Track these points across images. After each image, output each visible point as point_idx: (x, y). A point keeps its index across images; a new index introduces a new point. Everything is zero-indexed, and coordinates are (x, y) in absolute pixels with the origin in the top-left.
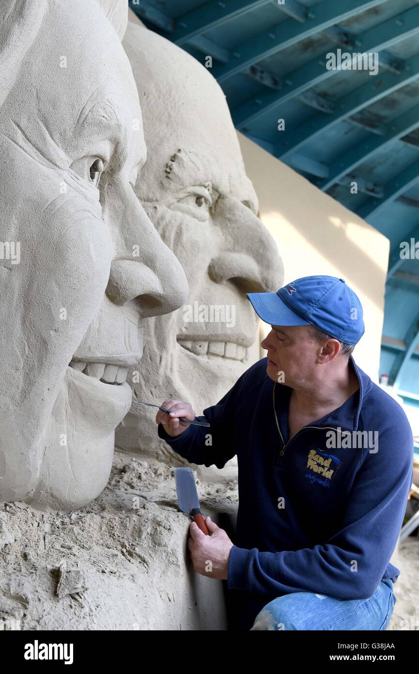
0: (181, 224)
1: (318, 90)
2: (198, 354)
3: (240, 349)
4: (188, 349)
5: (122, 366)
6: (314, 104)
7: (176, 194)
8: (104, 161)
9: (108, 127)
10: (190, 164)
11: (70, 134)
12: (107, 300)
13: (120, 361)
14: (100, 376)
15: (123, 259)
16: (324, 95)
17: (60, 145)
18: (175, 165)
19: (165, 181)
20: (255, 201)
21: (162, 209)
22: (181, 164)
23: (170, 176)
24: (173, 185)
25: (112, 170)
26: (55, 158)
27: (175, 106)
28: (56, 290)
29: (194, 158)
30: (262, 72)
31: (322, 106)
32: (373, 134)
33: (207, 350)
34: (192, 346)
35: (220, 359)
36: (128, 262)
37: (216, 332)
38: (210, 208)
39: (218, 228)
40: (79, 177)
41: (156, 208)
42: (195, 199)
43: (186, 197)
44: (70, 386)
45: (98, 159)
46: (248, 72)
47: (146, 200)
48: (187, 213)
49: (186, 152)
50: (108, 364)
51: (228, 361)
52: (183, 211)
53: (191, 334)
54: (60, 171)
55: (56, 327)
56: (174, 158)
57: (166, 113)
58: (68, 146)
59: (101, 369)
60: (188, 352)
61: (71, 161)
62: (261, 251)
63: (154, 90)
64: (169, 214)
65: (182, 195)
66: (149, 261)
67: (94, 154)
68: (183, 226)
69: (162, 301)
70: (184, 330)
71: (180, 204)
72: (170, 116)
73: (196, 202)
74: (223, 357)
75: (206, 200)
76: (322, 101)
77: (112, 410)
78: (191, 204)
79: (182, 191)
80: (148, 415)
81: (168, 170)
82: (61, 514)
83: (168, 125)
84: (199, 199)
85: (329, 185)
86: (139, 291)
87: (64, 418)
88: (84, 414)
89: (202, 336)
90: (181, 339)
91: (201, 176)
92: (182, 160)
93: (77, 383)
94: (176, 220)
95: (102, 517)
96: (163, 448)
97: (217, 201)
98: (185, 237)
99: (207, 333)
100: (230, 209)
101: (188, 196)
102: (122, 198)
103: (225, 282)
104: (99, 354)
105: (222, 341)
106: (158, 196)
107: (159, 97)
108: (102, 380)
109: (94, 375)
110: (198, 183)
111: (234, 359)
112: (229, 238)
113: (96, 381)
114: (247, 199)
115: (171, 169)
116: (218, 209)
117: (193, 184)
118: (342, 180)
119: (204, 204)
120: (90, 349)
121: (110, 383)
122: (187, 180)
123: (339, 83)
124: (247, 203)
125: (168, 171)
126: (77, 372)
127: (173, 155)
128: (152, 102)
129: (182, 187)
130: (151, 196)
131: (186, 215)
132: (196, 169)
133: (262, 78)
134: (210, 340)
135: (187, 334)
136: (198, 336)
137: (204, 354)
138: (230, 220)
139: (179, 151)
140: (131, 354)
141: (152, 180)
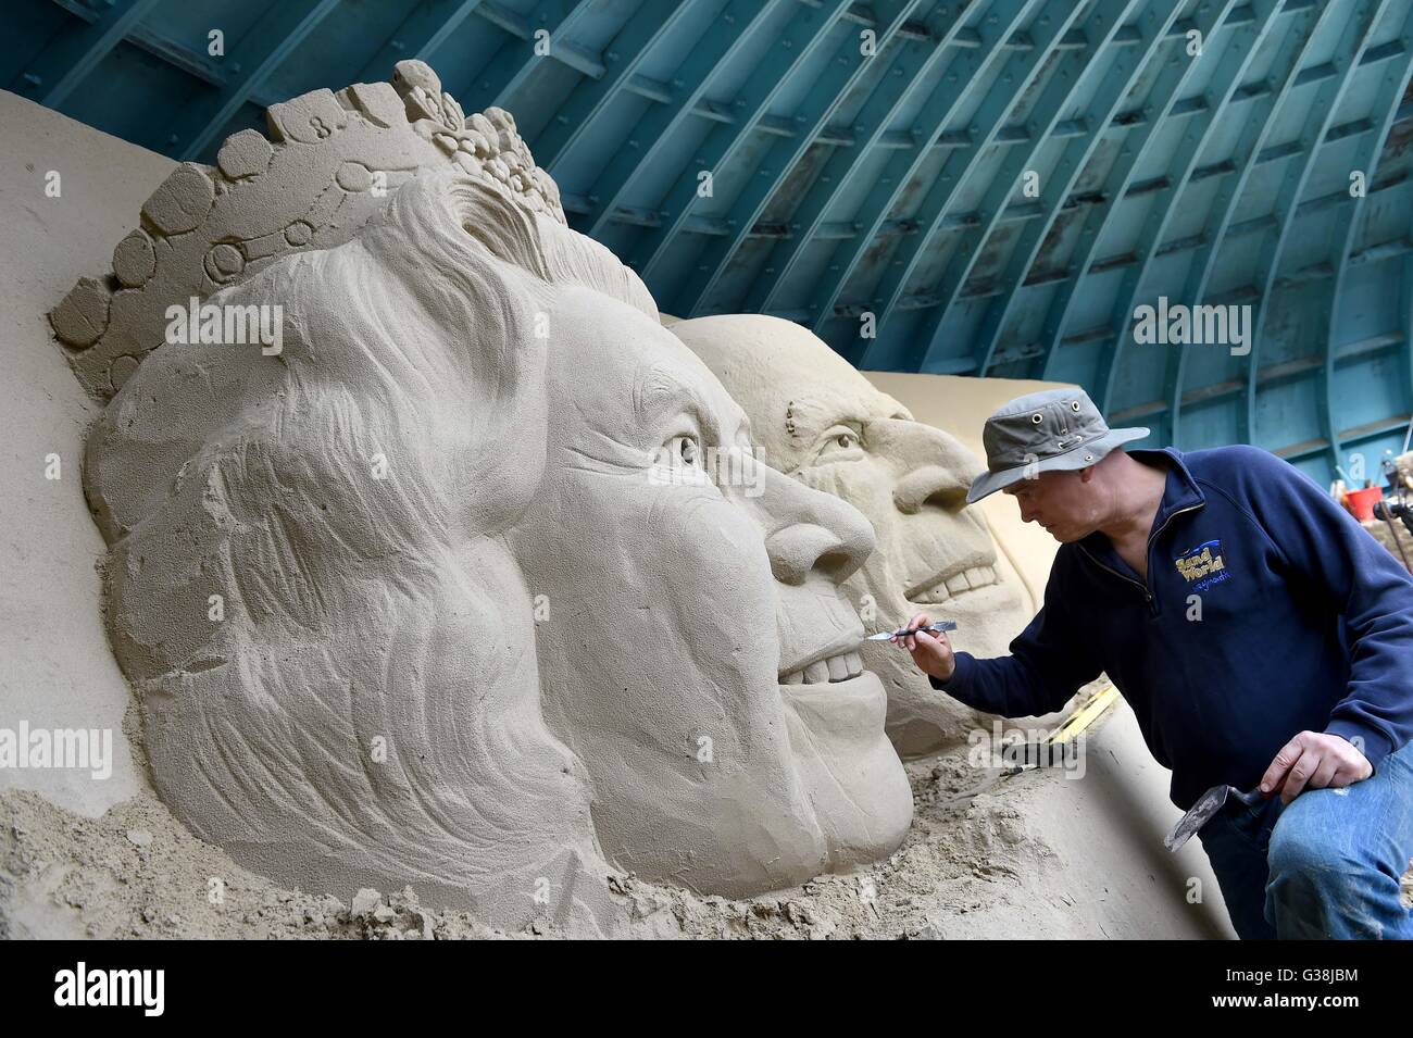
0: (836, 475)
1: (913, 290)
2: (941, 602)
3: (984, 570)
4: (926, 603)
5: (847, 652)
6: (917, 305)
7: (813, 448)
8: (693, 439)
9: (673, 398)
10: (809, 409)
11: (634, 426)
12: (783, 585)
13: (839, 647)
14: (827, 676)
15: (776, 531)
16: (921, 292)
18: (794, 420)
19: (794, 441)
20: (905, 411)
21: (807, 471)
22: (801, 415)
23: (796, 433)
24: (805, 441)
27: (762, 366)
28: (711, 601)
29: (810, 402)
30: (848, 308)
31: (926, 302)
32: (994, 297)
33: (948, 592)
34: (929, 597)
35: (969, 593)
36: (783, 531)
37: (945, 567)
38: (860, 443)
39: (881, 458)
42: (837, 442)
43: (826, 444)
44: (798, 707)
45: (683, 437)
46: (834, 315)
47: (787, 471)
48: (837, 460)
49: (798, 401)
50: (828, 657)
51: (978, 591)
52: (831, 461)
53: (919, 583)
54: (644, 471)
55: (735, 644)
56: (789, 414)
57: (758, 378)
58: (642, 441)
59: (822, 668)
60: (928, 605)
62: (940, 453)
63: (733, 364)
64: (818, 472)
65: (820, 445)
66: (807, 517)
67: (673, 433)
68: (840, 476)
69: (847, 551)
70: (908, 584)
71: (824, 456)
72: (762, 378)
73: (841, 444)
74: (971, 589)
75: (850, 437)
76: (924, 298)
77: (863, 710)
78: (836, 448)
79: (817, 441)
80: (925, 699)
81: (791, 429)
82: (878, 866)
83: (765, 387)
84: (841, 440)
85: (984, 371)
86: (813, 555)
87: (812, 749)
88: (834, 732)
89: (933, 579)
90: (911, 596)
91: (831, 415)
92: (798, 410)
93: (803, 699)
94: (829, 474)
95: (929, 844)
96: (965, 728)
97: (862, 432)
98: (849, 487)
99: (935, 573)
100: (881, 432)
101: (828, 443)
103: (922, 509)
104: (809, 651)
105: (959, 573)
106: (796, 461)
107: (742, 367)
108: (832, 681)
109: (819, 680)
110: (829, 423)
111: (985, 585)
112: (899, 461)
113: (825, 686)
114: (893, 413)
115: (792, 426)
116: (869, 441)
117: (824, 427)
118: (992, 361)
119: (850, 442)
120: (795, 652)
121: (845, 680)
122: (816, 428)
123: (928, 272)
124: (895, 417)
125: (791, 430)
126: (796, 687)
127: (787, 411)
128: (738, 375)
129: (814, 437)
130: (788, 465)
131: (836, 463)
132: (819, 411)
133: (851, 312)
134: (944, 578)
135: (915, 586)
136: (927, 582)
137: (947, 598)
138: (887, 443)
139: (791, 403)
140: (848, 633)
141: (780, 449)
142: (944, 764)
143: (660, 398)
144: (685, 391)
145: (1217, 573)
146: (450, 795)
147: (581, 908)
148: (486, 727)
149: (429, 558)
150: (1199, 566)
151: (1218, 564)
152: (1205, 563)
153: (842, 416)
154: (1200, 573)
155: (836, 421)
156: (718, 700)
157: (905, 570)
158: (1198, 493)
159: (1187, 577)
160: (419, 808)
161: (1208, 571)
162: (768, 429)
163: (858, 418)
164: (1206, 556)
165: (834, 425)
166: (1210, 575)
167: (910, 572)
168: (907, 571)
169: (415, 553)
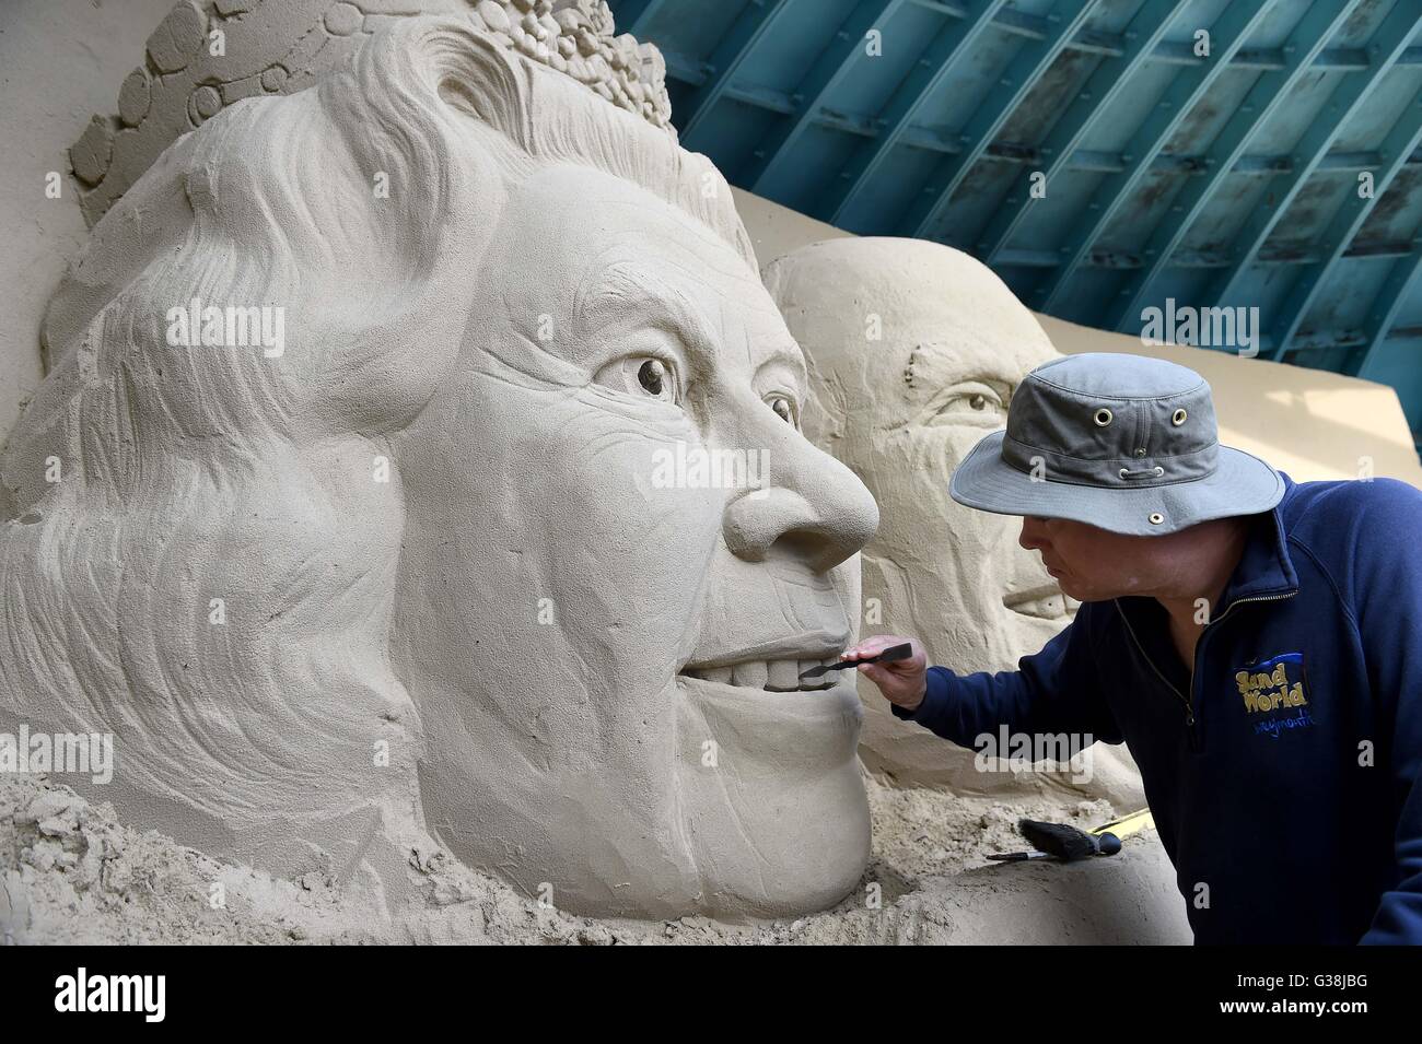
0: (949, 440)
1: (1197, 245)
2: (1052, 618)
4: (1033, 614)
6: (1200, 263)
7: (931, 404)
9: (633, 307)
10: (936, 357)
11: (568, 334)
13: (786, 649)
16: (1208, 248)
17: (559, 355)
18: (915, 368)
19: (909, 393)
21: (916, 430)
22: (924, 363)
23: (913, 383)
24: (921, 394)
25: (701, 374)
26: (555, 374)
27: (899, 299)
28: (592, 560)
29: (943, 349)
30: (1111, 256)
31: (1212, 261)
32: (1306, 267)
33: (1064, 608)
34: (1038, 609)
38: (1005, 409)
40: (613, 391)
41: (907, 432)
42: (968, 402)
43: (949, 404)
44: (707, 710)
45: (649, 359)
46: (1091, 262)
47: (893, 427)
48: (957, 423)
49: (928, 347)
50: (769, 658)
52: (950, 423)
53: (1025, 589)
54: (569, 391)
55: (615, 618)
56: (912, 360)
57: (889, 312)
58: (576, 354)
59: (757, 670)
60: (1033, 619)
61: (588, 374)
65: (940, 402)
67: (628, 351)
68: (953, 442)
70: (1011, 587)
71: (943, 415)
72: (895, 313)
73: (973, 407)
75: (987, 398)
76: (1209, 255)
77: (798, 733)
78: (963, 410)
79: (939, 396)
81: (908, 377)
83: (895, 324)
84: (974, 401)
85: (1280, 354)
88: (749, 752)
89: (1045, 587)
90: (1013, 603)
91: (961, 366)
92: (921, 356)
97: (1009, 396)
101: (953, 401)
102: (731, 406)
104: (737, 646)
106: (906, 416)
108: (767, 688)
109: (751, 683)
110: (959, 377)
113: (756, 692)
115: (911, 375)
117: (951, 382)
118: (1294, 341)
119: (987, 405)
120: (719, 642)
121: (791, 690)
122: (939, 380)
123: (1219, 224)
125: (909, 379)
127: (910, 356)
129: (934, 392)
130: (896, 419)
131: (955, 426)
132: (949, 361)
133: (1113, 263)
135: (1019, 591)
136: (1038, 590)
137: (1062, 615)
139: (918, 348)
140: (805, 633)
141: (892, 399)
142: (998, 812)
143: (609, 305)
144: (657, 301)
145: (1293, 712)
146: (215, 714)
147: (368, 875)
148: (276, 649)
149: (253, 447)
150: (1266, 692)
151: (1296, 697)
152: (1277, 689)
153: (980, 372)
154: (1267, 704)
155: (971, 376)
156: (581, 678)
157: (1010, 570)
158: (1287, 574)
159: (1248, 704)
160: (176, 719)
161: (1281, 703)
162: (883, 374)
163: (1003, 377)
164: (1279, 677)
165: (966, 380)
166: (1281, 712)
167: (1017, 574)
168: (1012, 572)
169: (238, 439)
